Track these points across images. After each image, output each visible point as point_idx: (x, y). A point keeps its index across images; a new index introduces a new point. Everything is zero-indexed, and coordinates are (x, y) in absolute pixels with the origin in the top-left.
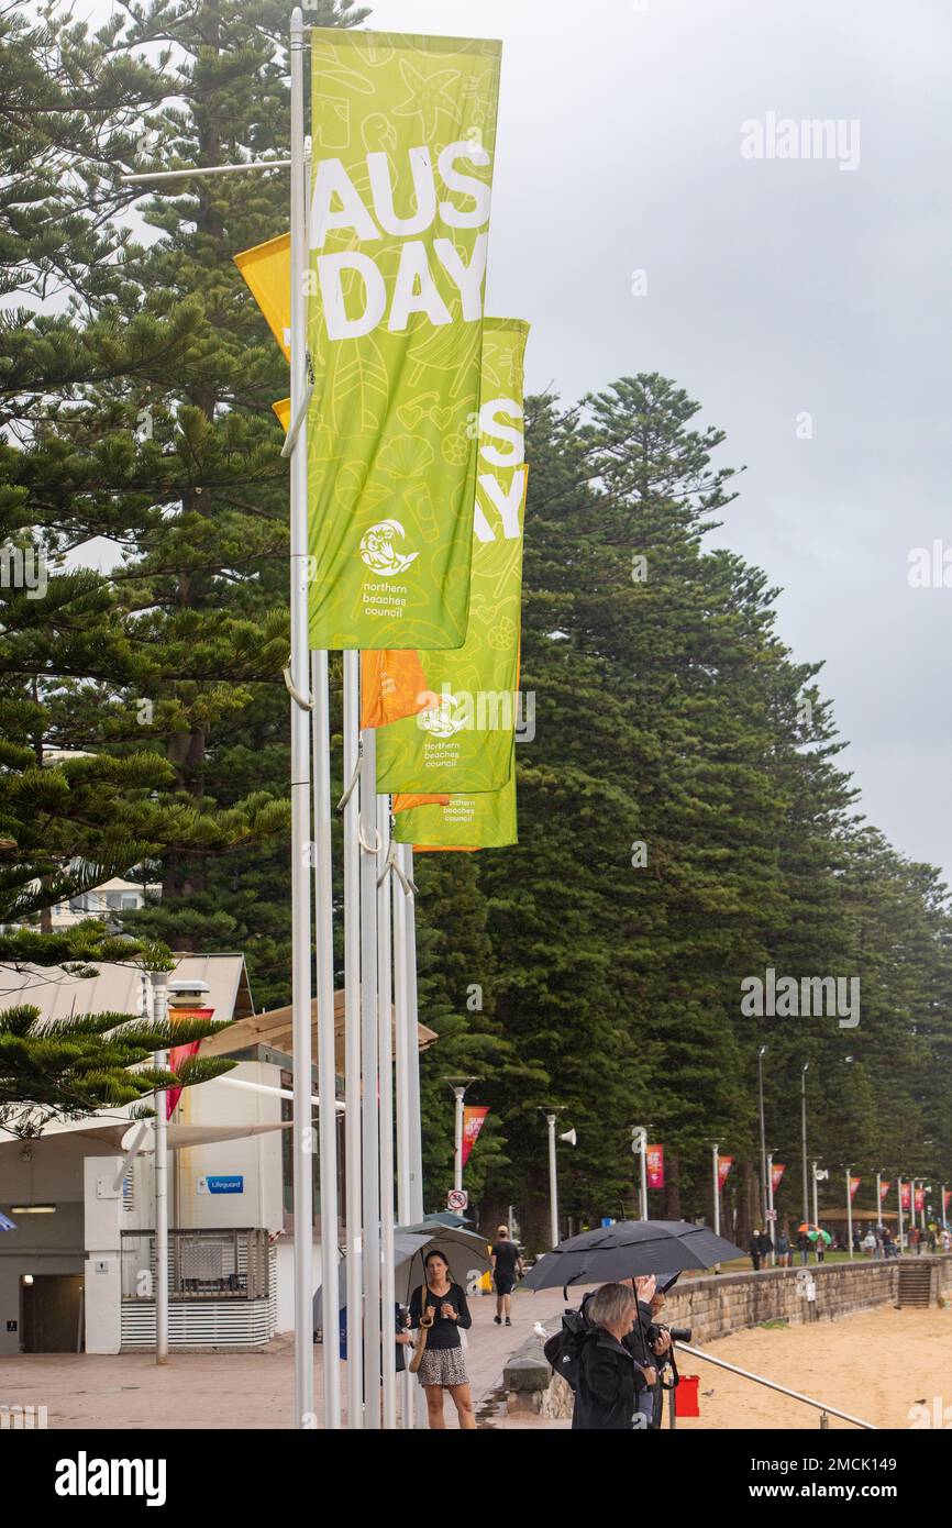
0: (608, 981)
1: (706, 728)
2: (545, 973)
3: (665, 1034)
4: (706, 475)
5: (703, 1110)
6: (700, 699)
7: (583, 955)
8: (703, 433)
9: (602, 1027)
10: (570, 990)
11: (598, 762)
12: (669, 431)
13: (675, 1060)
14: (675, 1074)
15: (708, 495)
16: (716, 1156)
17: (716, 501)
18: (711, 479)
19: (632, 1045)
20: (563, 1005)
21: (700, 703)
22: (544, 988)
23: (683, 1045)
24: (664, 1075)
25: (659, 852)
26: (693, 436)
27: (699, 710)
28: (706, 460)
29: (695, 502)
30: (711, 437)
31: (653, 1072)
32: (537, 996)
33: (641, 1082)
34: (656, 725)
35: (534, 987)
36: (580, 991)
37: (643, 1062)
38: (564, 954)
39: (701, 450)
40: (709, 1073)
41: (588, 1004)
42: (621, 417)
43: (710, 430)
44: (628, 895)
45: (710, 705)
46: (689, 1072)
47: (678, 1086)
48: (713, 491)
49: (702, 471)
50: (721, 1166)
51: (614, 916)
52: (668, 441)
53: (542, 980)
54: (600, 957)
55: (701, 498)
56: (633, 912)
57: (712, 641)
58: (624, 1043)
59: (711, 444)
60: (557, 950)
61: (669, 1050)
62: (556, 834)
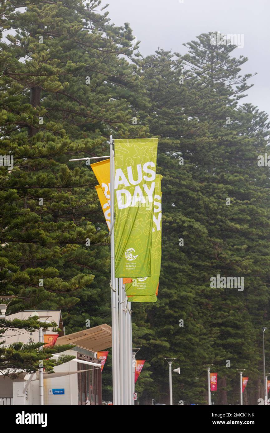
0: (195, 303)
1: (239, 189)
2: (168, 301)
3: (219, 325)
4: (239, 77)
5: (236, 357)
6: (236, 176)
7: (183, 293)
8: (237, 58)
9: (192, 323)
10: (178, 308)
11: (190, 209)
12: (223, 57)
13: (224, 335)
14: (224, 342)
15: (239, 85)
16: (241, 377)
17: (244, 88)
18: (241, 78)
19: (205, 331)
20: (175, 315)
21: (236, 178)
22: (167, 307)
23: (229, 329)
24: (219, 342)
25: (217, 247)
26: (234, 60)
27: (235, 181)
28: (239, 70)
29: (234, 88)
30: (241, 60)
31: (214, 341)
32: (164, 311)
33: (209, 345)
34: (216, 193)
35: (163, 307)
36: (182, 309)
37: (210, 337)
38: (175, 293)
39: (237, 66)
40: (239, 341)
41: (185, 314)
42: (202, 51)
43: (241, 57)
44: (204, 266)
45: (241, 179)
46: (230, 340)
47: (225, 347)
48: (242, 84)
49: (238, 75)
50: (244, 381)
51: (197, 275)
52: (222, 61)
53: (166, 304)
54: (191, 294)
55: (237, 87)
56: (205, 274)
57: (242, 150)
58: (201, 330)
59: (241, 63)
60: (173, 291)
61: (222, 331)
62: (172, 240)
